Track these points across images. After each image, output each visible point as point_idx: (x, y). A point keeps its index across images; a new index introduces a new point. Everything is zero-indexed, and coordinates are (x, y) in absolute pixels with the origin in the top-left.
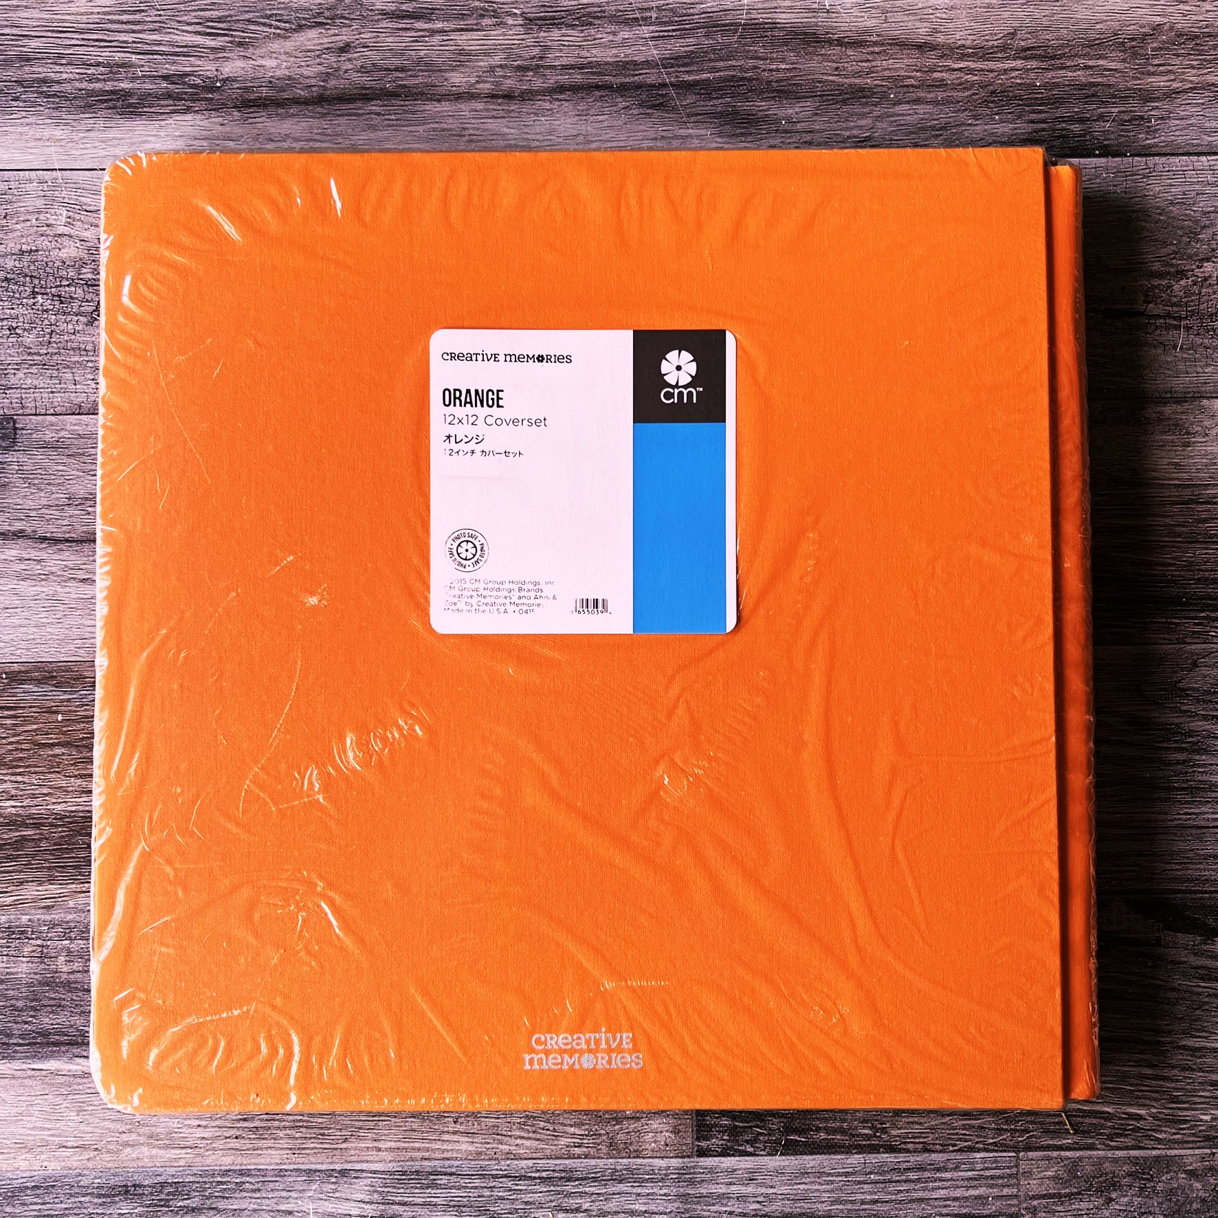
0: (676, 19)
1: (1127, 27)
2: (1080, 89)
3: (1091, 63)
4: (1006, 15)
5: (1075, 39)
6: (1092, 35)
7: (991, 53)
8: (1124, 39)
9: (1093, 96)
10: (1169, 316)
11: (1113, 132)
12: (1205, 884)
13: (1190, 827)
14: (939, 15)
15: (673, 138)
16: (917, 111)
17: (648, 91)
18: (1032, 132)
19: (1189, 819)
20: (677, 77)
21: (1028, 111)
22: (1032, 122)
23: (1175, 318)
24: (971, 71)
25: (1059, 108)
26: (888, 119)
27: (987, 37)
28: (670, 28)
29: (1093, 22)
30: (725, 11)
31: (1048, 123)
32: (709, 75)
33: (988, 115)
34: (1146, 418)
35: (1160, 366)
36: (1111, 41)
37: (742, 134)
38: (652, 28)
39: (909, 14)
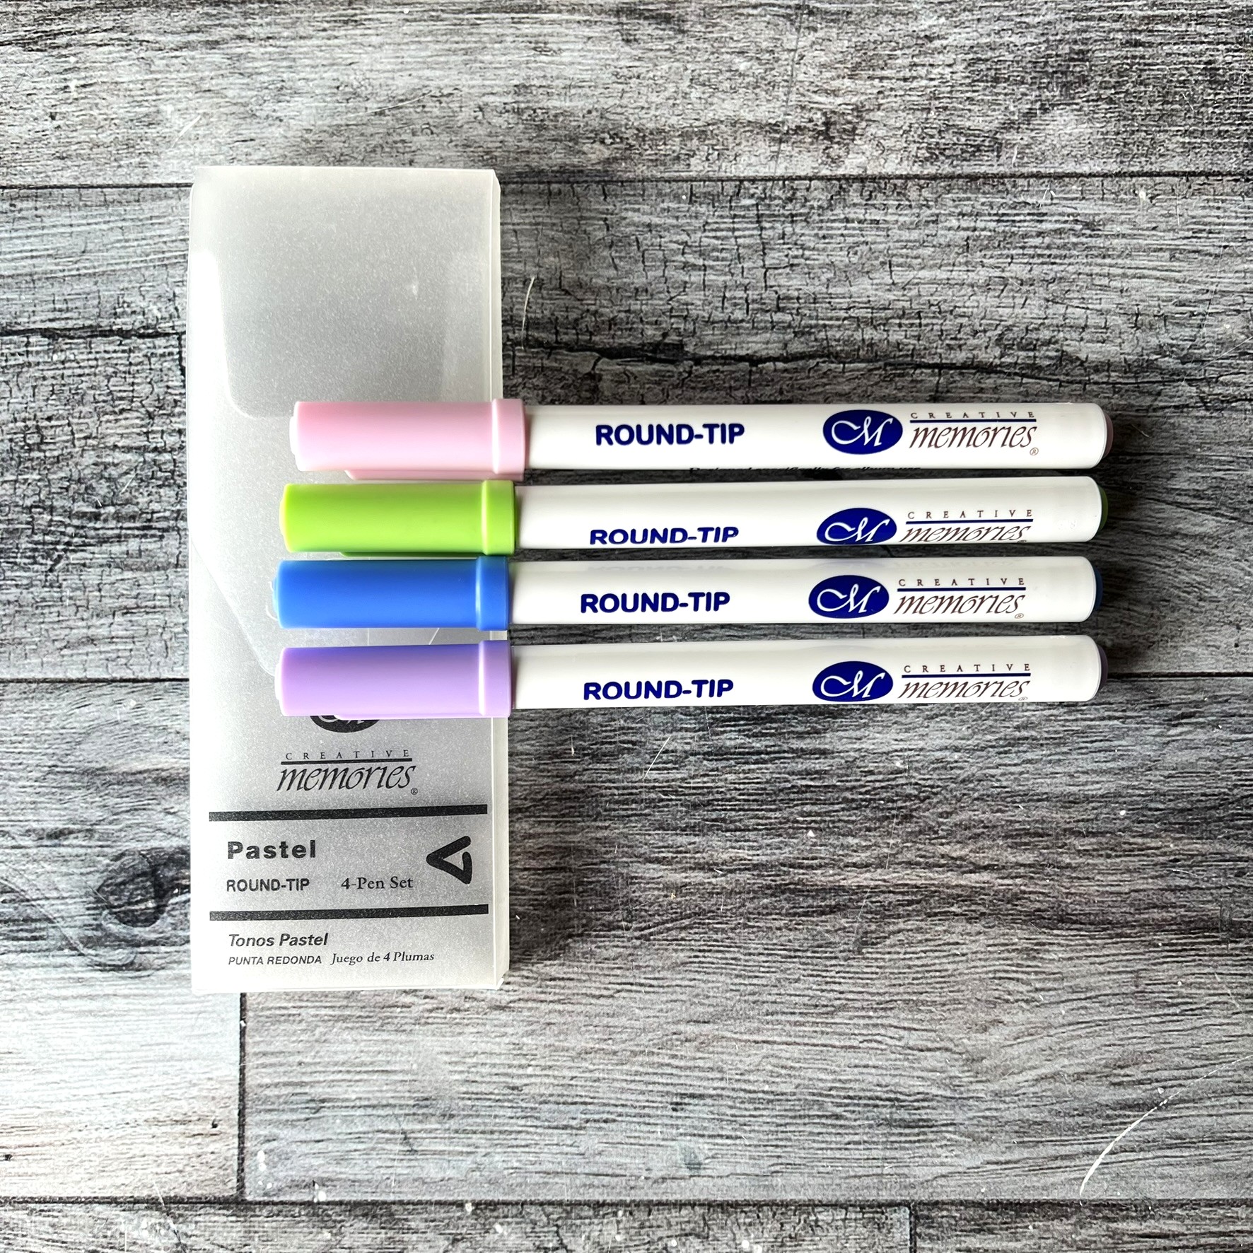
1: (620, 955)
2: (723, 820)
3: (698, 876)
4: (879, 986)
5: (733, 929)
6: (696, 938)
7: (910, 903)
8: (628, 929)
9: (695, 806)
10: (551, 349)
11: (656, 727)
14: (1024, 988)
16: (1066, 779)
18: (825, 730)
21: (832, 776)
22: (824, 753)
23: (539, 343)
24: (956, 865)
25: (767, 782)
26: (1130, 764)
27: (920, 937)
29: (694, 967)
31: (792, 751)
33: (917, 769)
34: (602, 142)
35: (570, 246)
36: (657, 925)
39: (1087, 989)
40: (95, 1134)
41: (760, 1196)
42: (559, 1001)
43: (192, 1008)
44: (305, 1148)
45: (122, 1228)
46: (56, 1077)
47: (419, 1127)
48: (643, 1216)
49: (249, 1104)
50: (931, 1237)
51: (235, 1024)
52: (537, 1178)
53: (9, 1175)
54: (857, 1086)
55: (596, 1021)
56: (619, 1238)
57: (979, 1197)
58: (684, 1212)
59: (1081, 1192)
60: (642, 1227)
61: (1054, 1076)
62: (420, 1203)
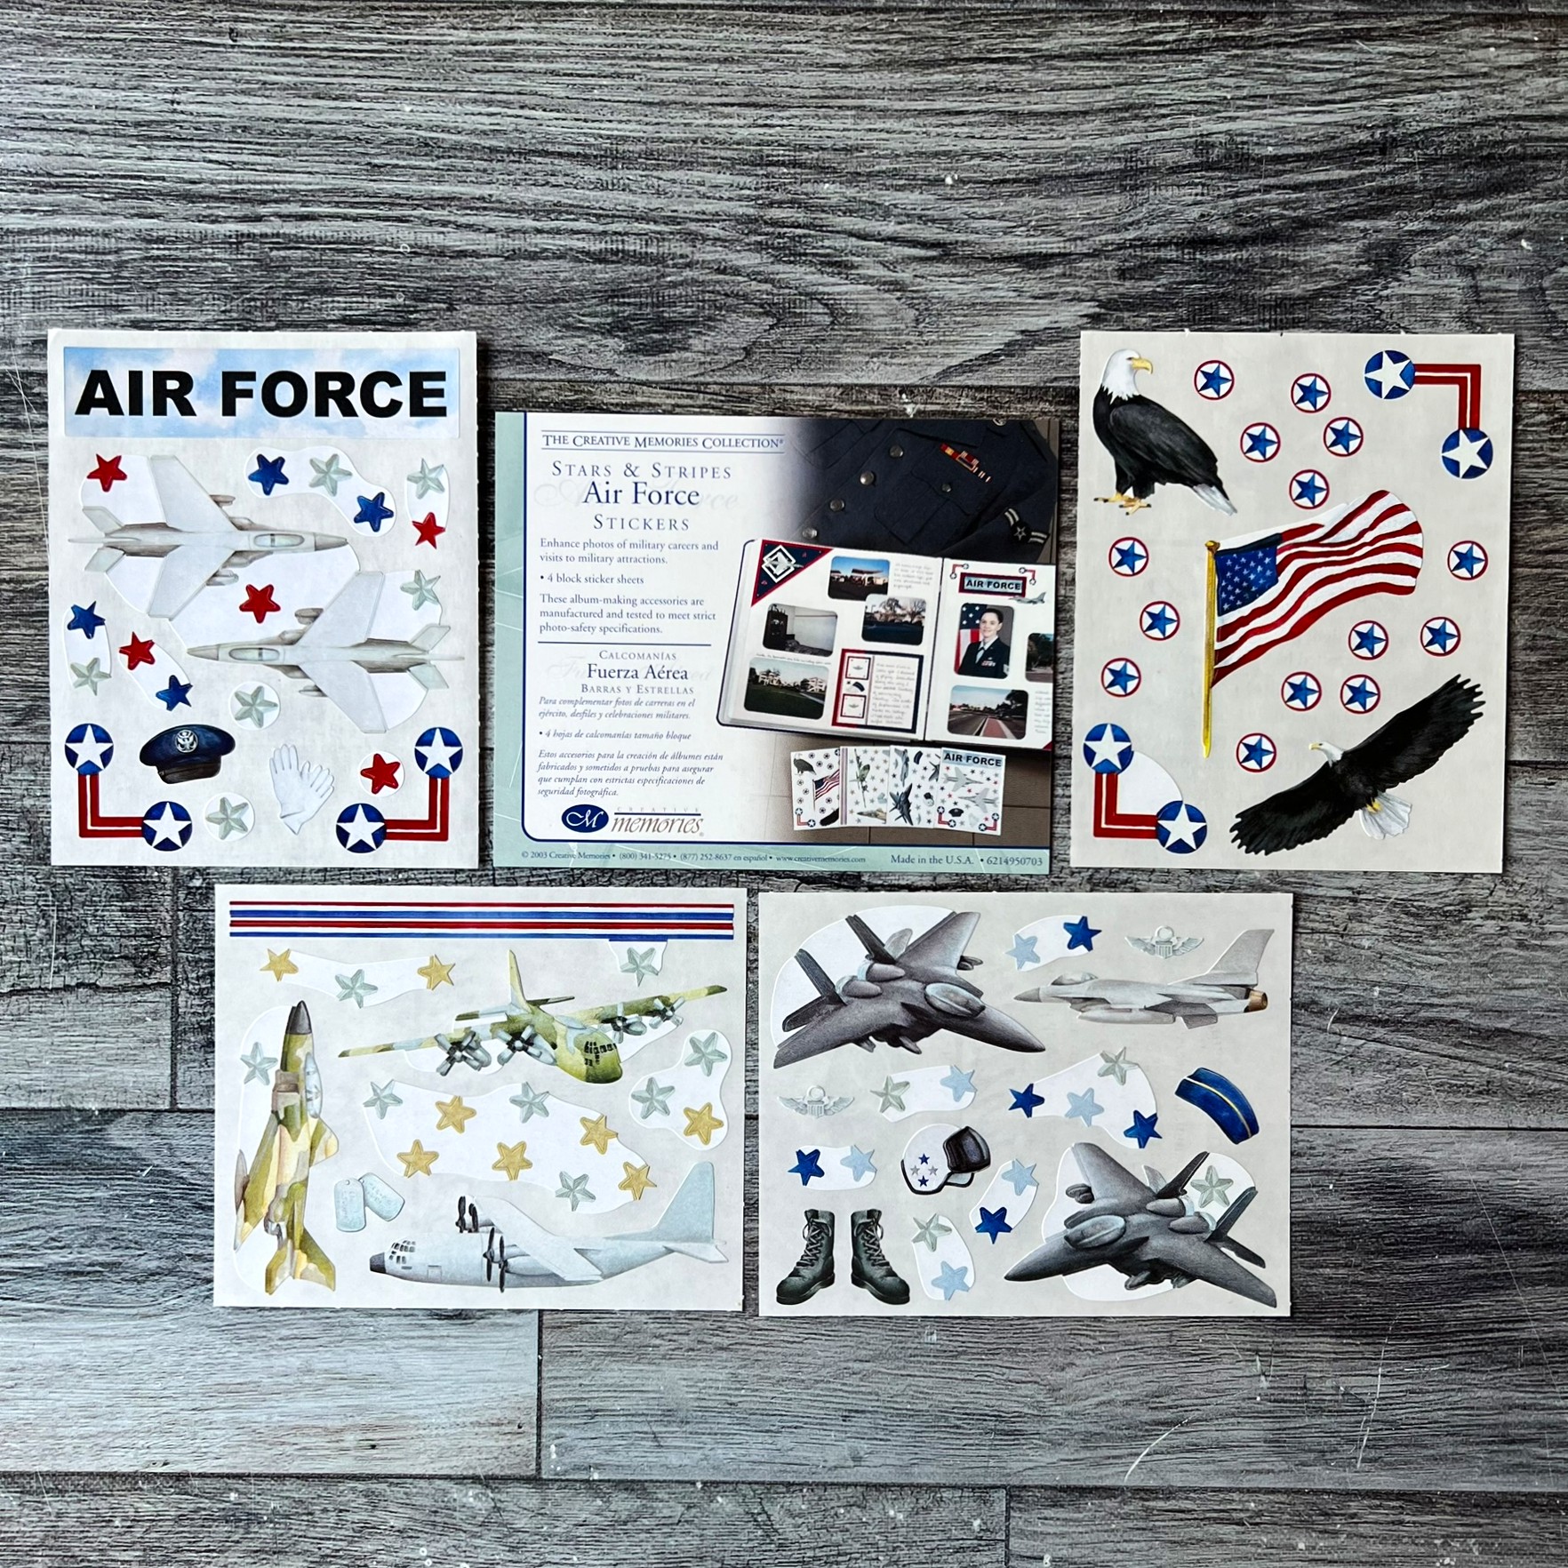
0: (1486, 1348)
12: (749, 20)
13: (766, 106)
14: (1091, 1341)
15: (1500, 1167)
17: (1535, 1240)
19: (767, 118)
20: (1489, 1260)
28: (1496, 1335)
30: (1413, 1358)
32: (1441, 1261)
37: (1393, 1170)
38: (1525, 1335)
39: (1135, 1343)
40: (435, 1432)
41: (901, 1480)
42: (764, 1345)
43: (504, 1345)
44: (584, 1443)
45: (455, 1496)
46: (407, 1392)
47: (665, 1429)
48: (821, 1493)
49: (544, 1412)
50: (1020, 1510)
51: (534, 1357)
52: (747, 1466)
53: (375, 1459)
54: (971, 1406)
55: (790, 1359)
56: (803, 1507)
57: (1055, 1483)
58: (849, 1490)
59: (1125, 1481)
60: (820, 1499)
61: (1110, 1402)
62: (665, 1481)
